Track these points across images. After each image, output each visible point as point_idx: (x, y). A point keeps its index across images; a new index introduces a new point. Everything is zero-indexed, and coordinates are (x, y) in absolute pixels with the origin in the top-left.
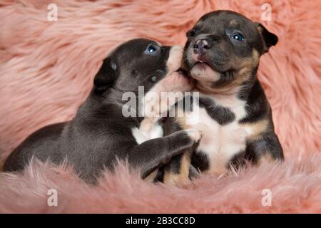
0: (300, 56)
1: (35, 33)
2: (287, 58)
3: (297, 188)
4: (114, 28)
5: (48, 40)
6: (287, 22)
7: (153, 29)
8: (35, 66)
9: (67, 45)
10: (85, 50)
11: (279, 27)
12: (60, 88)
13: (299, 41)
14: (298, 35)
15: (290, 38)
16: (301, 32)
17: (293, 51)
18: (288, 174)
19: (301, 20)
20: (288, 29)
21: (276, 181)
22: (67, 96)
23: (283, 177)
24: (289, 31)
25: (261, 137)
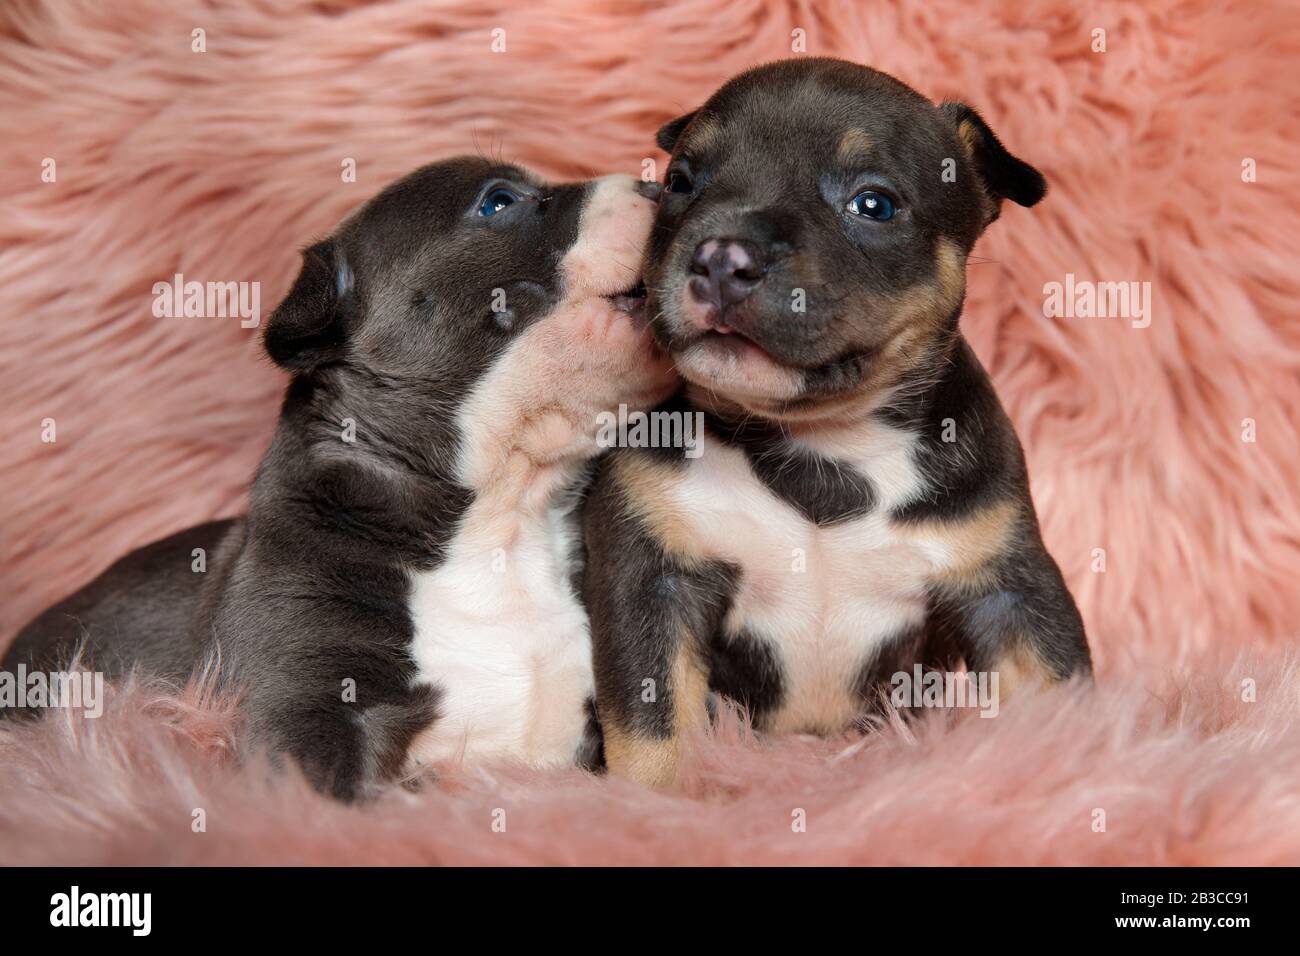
0: (1194, 240)
1: (89, 149)
2: (1142, 246)
3: (1157, 794)
4: (422, 121)
5: (145, 177)
6: (1140, 98)
7: (583, 129)
8: (88, 287)
9: (222, 195)
10: (299, 214)
11: (1105, 118)
12: (189, 378)
13: (1190, 179)
14: (1189, 151)
15: (1154, 164)
16: (1197, 142)
17: (1168, 217)
18: (1119, 738)
19: (1196, 92)
20: (1142, 127)
21: (1068, 764)
22: (221, 406)
23: (1099, 746)
24: (1149, 137)
25: (990, 577)
